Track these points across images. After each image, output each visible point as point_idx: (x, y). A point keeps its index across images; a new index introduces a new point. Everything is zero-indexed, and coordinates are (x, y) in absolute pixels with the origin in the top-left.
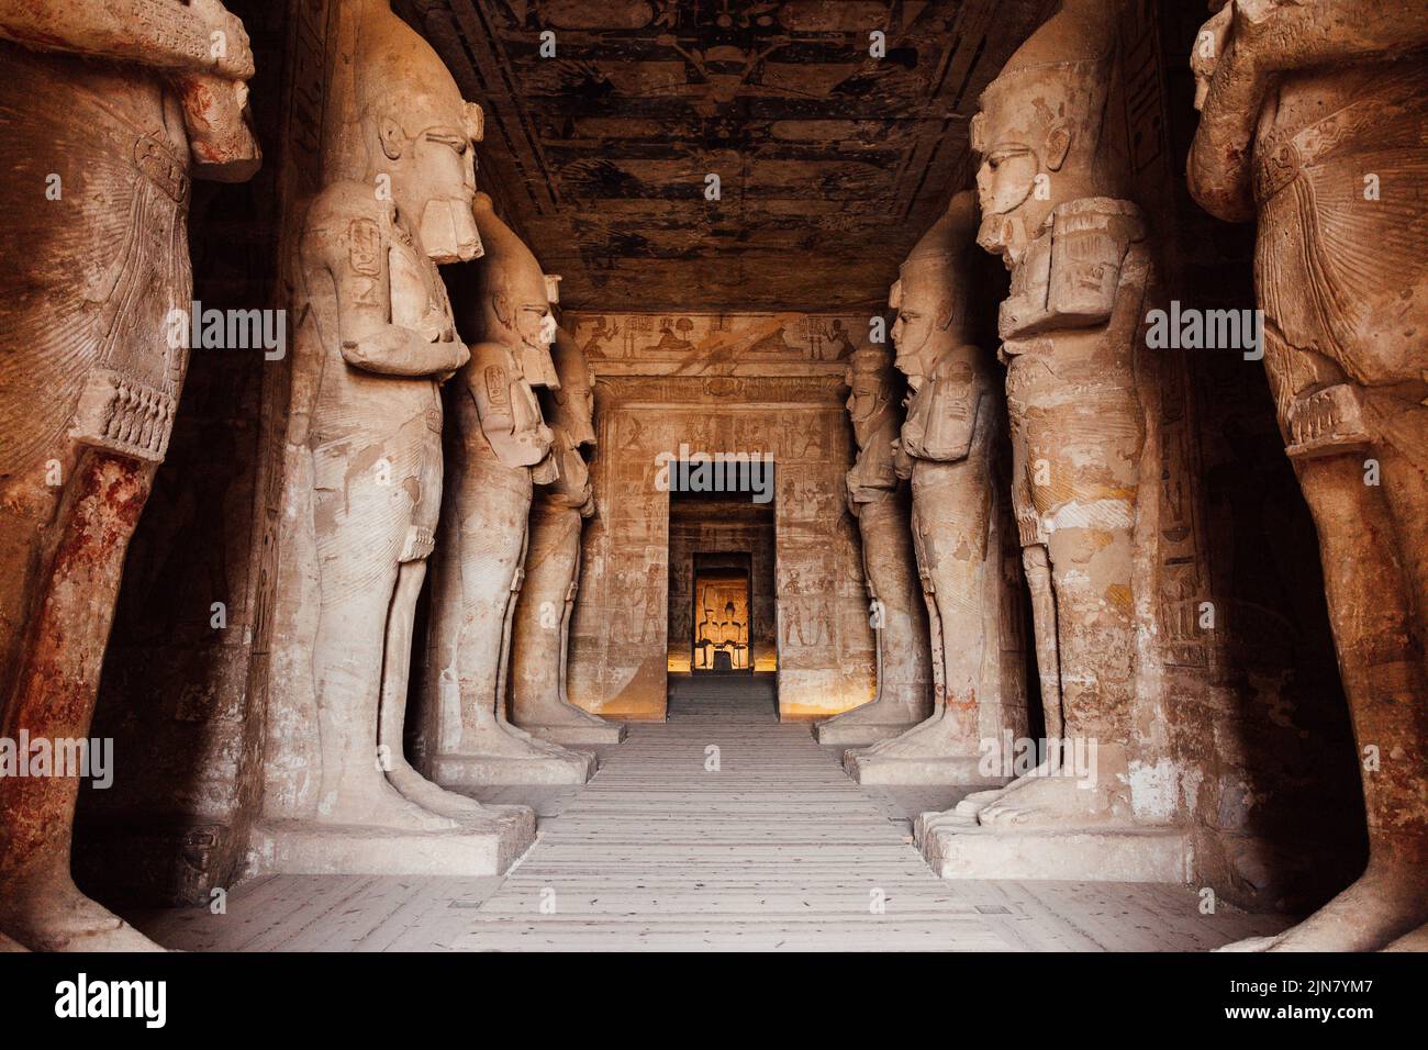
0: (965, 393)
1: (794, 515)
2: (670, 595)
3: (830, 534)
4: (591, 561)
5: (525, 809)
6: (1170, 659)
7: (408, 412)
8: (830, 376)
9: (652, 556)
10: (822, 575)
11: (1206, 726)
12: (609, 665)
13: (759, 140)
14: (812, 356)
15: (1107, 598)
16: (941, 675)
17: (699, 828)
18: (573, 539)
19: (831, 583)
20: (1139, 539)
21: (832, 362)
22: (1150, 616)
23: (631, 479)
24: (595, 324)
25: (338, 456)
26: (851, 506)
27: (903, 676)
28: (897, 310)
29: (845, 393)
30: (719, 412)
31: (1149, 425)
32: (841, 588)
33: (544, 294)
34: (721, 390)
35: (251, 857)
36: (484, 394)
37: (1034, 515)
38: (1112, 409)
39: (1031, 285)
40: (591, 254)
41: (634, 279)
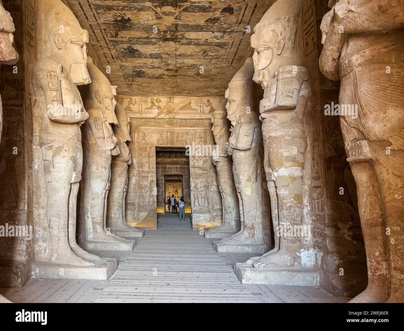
0: (250, 128)
1: (196, 164)
3: (207, 171)
4: (131, 178)
5: (114, 259)
6: (314, 218)
7: (71, 135)
8: (206, 119)
9: (151, 177)
10: (205, 184)
11: (324, 239)
12: (138, 211)
13: (181, 39)
14: (201, 111)
15: (294, 198)
16: (243, 218)
17: (168, 266)
18: (125, 172)
19: (208, 186)
20: (304, 180)
21: (206, 114)
22: (308, 204)
23: (143, 152)
24: (129, 100)
25: (50, 149)
26: (213, 162)
27: (231, 217)
28: (228, 98)
29: (212, 125)
30: (171, 130)
31: (308, 142)
32: (211, 188)
33: (112, 92)
34: (171, 122)
35: (33, 273)
36: (94, 126)
37: (271, 171)
38: (297, 137)
39: (270, 95)
40: (126, 76)
41: (141, 85)
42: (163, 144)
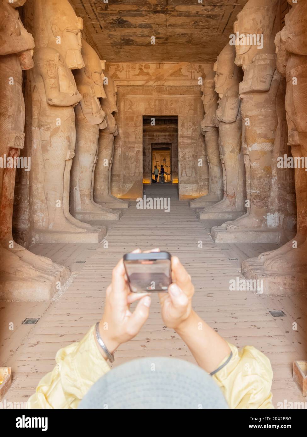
0: (235, 101)
1: (185, 134)
2: (143, 158)
3: (196, 140)
4: (117, 149)
6: (280, 186)
7: (66, 117)
8: (197, 86)
9: (137, 147)
10: (193, 154)
11: (286, 204)
12: (124, 183)
13: (171, 11)
14: (192, 78)
15: (264, 170)
16: (225, 188)
19: (196, 156)
20: (274, 153)
22: (276, 174)
23: (129, 121)
24: (115, 66)
25: (47, 131)
26: (202, 132)
27: (216, 187)
28: (216, 71)
29: (201, 94)
30: (159, 98)
31: (279, 121)
32: (199, 158)
33: (100, 67)
34: (160, 90)
36: (83, 102)
37: (246, 146)
38: (268, 116)
39: (248, 79)
40: (114, 44)
41: (129, 52)
42: (151, 113)
